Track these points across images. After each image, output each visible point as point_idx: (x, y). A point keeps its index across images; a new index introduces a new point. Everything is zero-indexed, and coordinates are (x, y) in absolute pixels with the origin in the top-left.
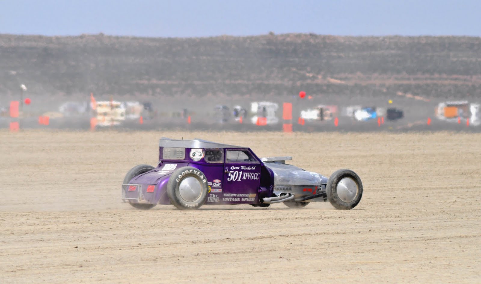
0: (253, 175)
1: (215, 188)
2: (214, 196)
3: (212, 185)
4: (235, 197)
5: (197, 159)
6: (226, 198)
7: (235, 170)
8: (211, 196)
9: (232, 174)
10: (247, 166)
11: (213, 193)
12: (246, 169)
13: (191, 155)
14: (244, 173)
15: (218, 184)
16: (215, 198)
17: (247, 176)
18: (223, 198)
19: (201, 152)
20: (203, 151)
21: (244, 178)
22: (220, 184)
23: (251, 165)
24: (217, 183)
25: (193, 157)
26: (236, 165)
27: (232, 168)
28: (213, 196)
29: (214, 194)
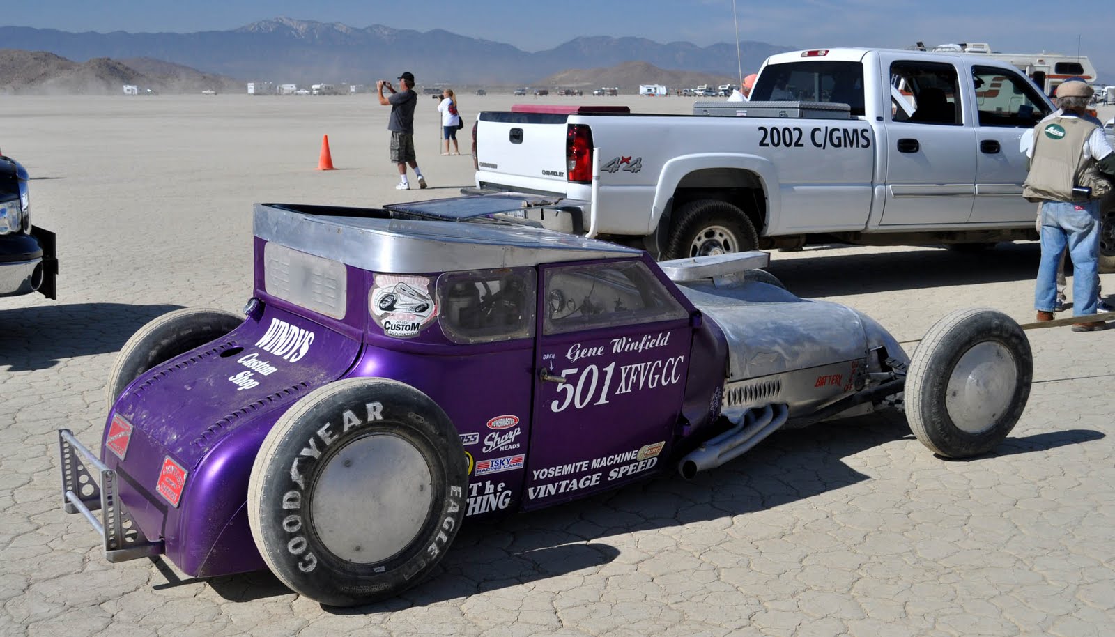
0: (658, 371)
1: (497, 453)
2: (489, 487)
3: (481, 444)
4: (578, 475)
5: (405, 327)
6: (543, 487)
7: (582, 364)
8: (474, 493)
9: (573, 380)
10: (635, 333)
11: (483, 479)
12: (634, 346)
13: (375, 309)
14: (623, 368)
15: (506, 436)
16: (492, 496)
17: (633, 377)
18: (531, 490)
19: (425, 292)
20: (431, 288)
21: (623, 389)
22: (518, 431)
23: (654, 329)
24: (502, 433)
25: (382, 317)
26: (589, 339)
27: (573, 356)
28: (486, 492)
29: (488, 483)
